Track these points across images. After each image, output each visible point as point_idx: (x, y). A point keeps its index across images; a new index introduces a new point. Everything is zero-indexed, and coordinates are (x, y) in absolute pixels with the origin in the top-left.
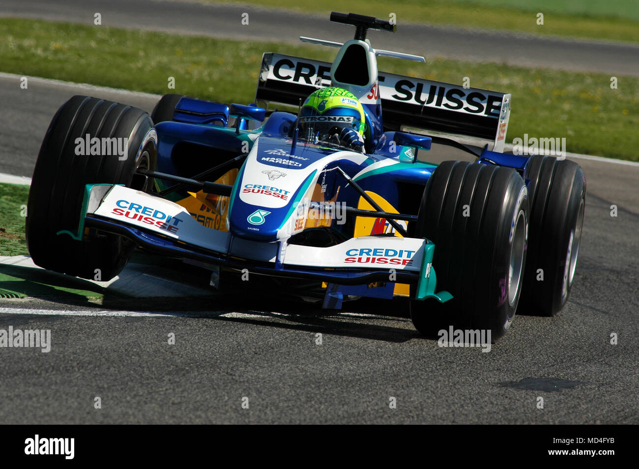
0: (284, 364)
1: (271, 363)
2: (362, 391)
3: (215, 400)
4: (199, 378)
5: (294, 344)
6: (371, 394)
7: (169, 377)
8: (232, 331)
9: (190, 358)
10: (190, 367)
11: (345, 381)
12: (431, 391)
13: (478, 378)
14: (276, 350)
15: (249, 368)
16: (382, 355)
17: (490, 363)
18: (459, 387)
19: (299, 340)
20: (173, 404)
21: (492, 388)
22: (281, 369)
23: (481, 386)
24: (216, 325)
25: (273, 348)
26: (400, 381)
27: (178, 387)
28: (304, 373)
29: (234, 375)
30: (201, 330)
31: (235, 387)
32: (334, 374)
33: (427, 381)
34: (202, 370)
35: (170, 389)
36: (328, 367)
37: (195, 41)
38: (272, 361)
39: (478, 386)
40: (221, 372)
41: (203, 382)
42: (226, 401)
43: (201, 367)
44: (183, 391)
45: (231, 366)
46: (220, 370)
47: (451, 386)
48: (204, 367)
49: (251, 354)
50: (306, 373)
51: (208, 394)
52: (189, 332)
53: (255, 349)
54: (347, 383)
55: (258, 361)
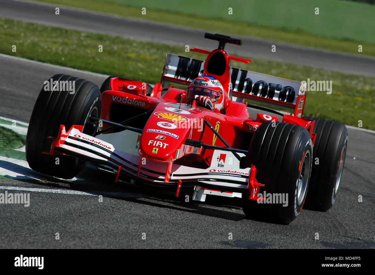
0: (96, 223)
1: (88, 222)
2: (140, 242)
3: (54, 242)
4: (45, 228)
5: (103, 212)
6: (146, 244)
7: (28, 227)
8: (66, 202)
9: (40, 216)
10: (41, 221)
11: (131, 235)
12: (181, 244)
13: (209, 238)
14: (91, 214)
15: (75, 224)
16: (154, 222)
17: (217, 230)
18: (198, 243)
19: (106, 210)
20: (29, 243)
21: (217, 245)
22: (94, 226)
23: (210, 243)
24: (57, 198)
25: (90, 213)
26: (163, 237)
27: (32, 233)
28: (107, 229)
29: (66, 228)
30: (48, 200)
31: (66, 235)
32: (125, 231)
33: (179, 238)
34: (47, 224)
35: (28, 233)
36: (122, 226)
37: (55, 29)
38: (89, 221)
39: (209, 243)
40: (59, 226)
41: (48, 231)
42: (61, 243)
43: (47, 222)
44: (35, 236)
45: (65, 222)
46: (58, 224)
47: (193, 242)
48: (49, 222)
49: (77, 216)
50: (108, 229)
51: (51, 238)
52: (41, 201)
53: (79, 213)
54: (132, 236)
55: (80, 220)
